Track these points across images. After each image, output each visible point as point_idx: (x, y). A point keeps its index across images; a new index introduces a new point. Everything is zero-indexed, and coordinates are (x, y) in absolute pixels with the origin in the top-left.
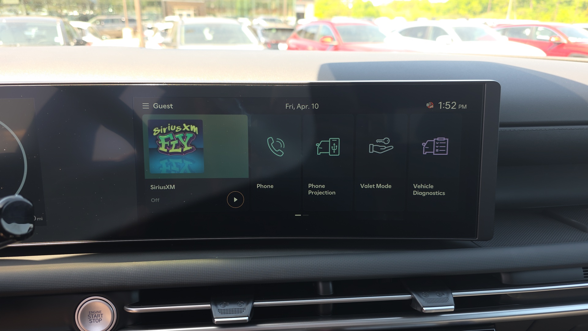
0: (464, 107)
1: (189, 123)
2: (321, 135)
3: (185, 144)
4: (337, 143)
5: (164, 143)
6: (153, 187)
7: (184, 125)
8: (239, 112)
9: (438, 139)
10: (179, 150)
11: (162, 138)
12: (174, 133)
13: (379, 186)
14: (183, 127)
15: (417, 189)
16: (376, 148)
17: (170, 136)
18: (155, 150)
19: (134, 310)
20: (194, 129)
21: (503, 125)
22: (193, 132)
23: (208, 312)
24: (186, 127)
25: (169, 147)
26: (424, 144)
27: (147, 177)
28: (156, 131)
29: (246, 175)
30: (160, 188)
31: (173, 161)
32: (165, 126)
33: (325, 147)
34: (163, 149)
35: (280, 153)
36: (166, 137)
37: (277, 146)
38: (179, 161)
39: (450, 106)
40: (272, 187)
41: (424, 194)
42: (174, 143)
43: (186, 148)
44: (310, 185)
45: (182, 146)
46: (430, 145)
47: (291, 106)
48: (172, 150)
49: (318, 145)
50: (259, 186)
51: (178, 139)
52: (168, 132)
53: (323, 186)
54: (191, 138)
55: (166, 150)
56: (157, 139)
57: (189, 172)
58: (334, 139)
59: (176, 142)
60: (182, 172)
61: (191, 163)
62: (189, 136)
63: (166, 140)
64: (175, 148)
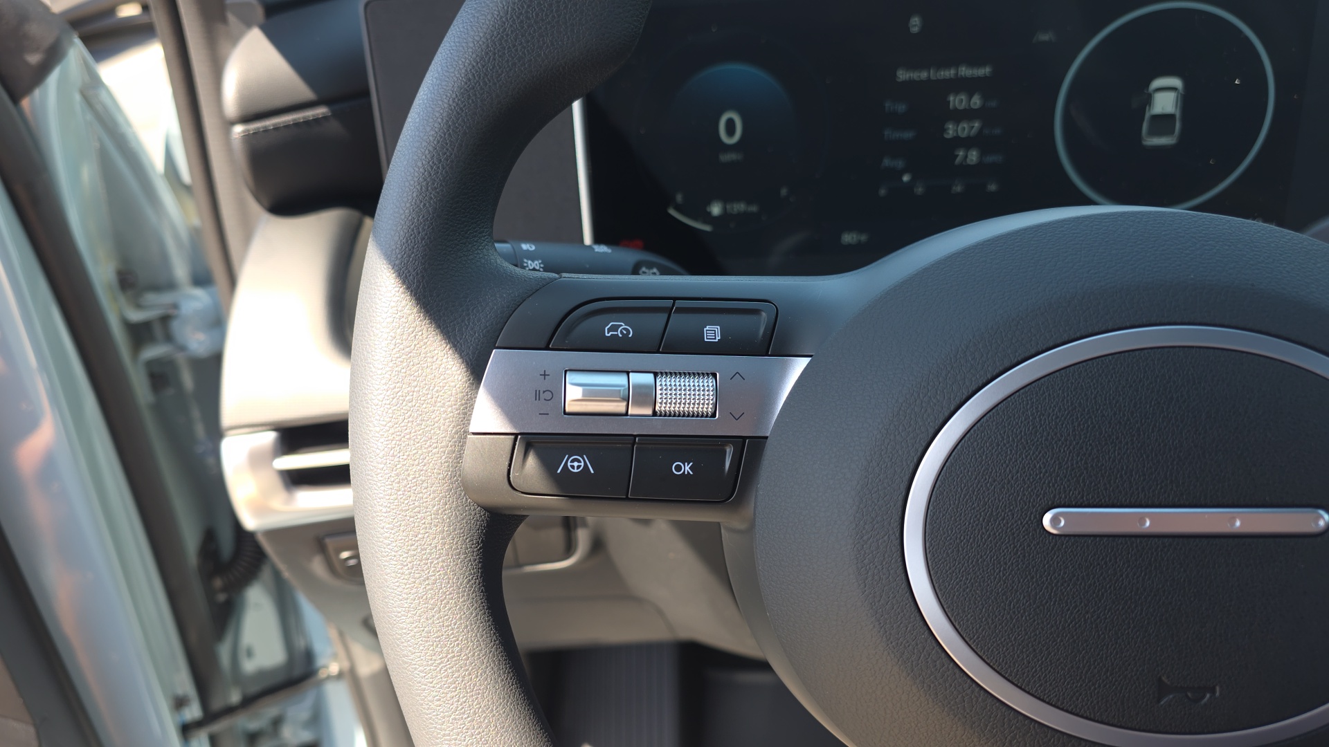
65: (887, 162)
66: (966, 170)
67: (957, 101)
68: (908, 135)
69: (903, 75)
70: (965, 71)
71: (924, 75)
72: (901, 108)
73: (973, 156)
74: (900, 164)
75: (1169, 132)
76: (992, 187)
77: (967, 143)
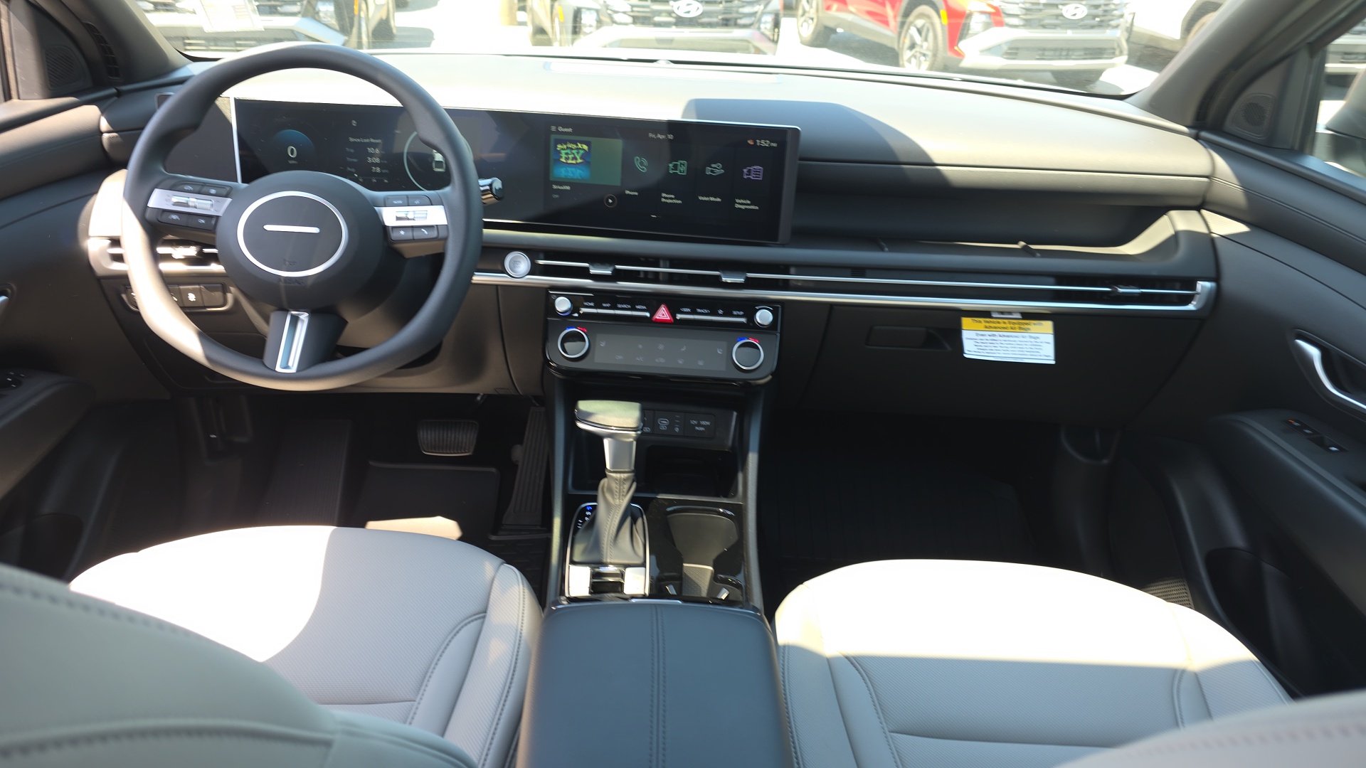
0: (774, 145)
1: (581, 142)
2: (674, 158)
3: (578, 157)
4: (684, 165)
5: (564, 155)
6: (555, 187)
7: (579, 144)
8: (617, 137)
9: (755, 167)
10: (574, 162)
11: (563, 152)
12: (572, 149)
13: (712, 199)
14: (577, 145)
15: (739, 204)
16: (712, 171)
17: (568, 151)
18: (558, 161)
19: (541, 262)
20: (585, 147)
21: (801, 159)
22: (583, 149)
23: (587, 269)
24: (580, 146)
25: (567, 159)
26: (745, 170)
27: (551, 179)
28: (559, 147)
29: (618, 183)
30: (560, 188)
31: (569, 169)
32: (566, 144)
33: (675, 167)
34: (563, 160)
35: (643, 169)
36: (565, 151)
37: (642, 164)
38: (573, 169)
39: (765, 143)
40: (636, 194)
41: (743, 207)
42: (571, 156)
43: (579, 161)
44: (664, 195)
45: (575, 158)
46: (749, 171)
47: (654, 136)
48: (570, 161)
49: (671, 165)
50: (627, 192)
51: (573, 154)
52: (567, 148)
53: (673, 196)
54: (583, 154)
55: (564, 161)
56: (559, 152)
57: (579, 178)
58: (682, 162)
59: (572, 156)
60: (575, 178)
61: (580, 171)
62: (582, 152)
63: (567, 154)
64: (572, 160)
65: (349, 169)
66: (376, 174)
67: (370, 150)
68: (355, 160)
69: (352, 140)
70: (372, 140)
71: (359, 140)
72: (352, 151)
73: (378, 170)
74: (353, 170)
75: (441, 167)
76: (386, 181)
77: (376, 165)
